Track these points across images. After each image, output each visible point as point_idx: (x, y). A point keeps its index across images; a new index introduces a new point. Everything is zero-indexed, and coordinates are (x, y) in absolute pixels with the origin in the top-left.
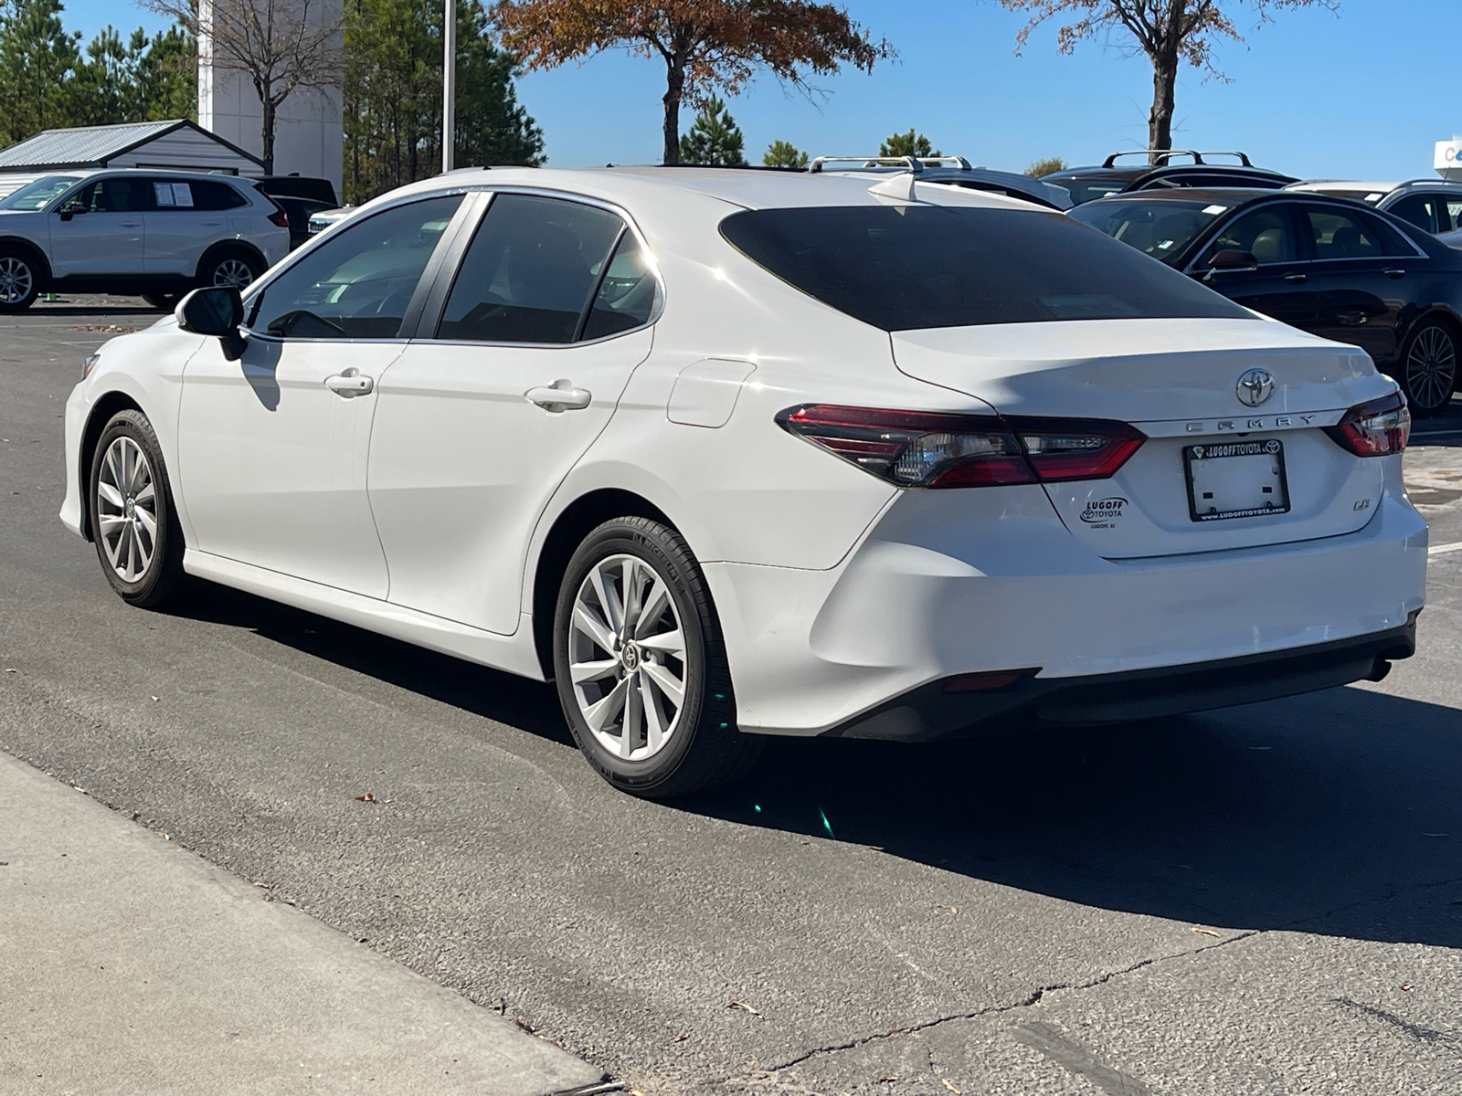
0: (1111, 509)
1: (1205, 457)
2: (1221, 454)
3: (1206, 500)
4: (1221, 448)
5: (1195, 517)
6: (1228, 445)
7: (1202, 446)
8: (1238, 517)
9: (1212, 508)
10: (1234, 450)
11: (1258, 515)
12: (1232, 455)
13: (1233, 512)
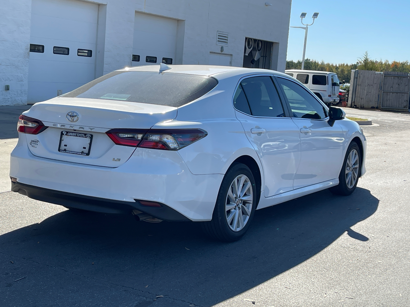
0: (36, 143)
1: (66, 135)
2: (71, 135)
3: (65, 147)
4: (72, 133)
5: (59, 150)
6: (74, 133)
7: (66, 132)
8: (71, 153)
9: (65, 149)
10: (76, 135)
11: (77, 154)
12: (75, 136)
13: (70, 151)
